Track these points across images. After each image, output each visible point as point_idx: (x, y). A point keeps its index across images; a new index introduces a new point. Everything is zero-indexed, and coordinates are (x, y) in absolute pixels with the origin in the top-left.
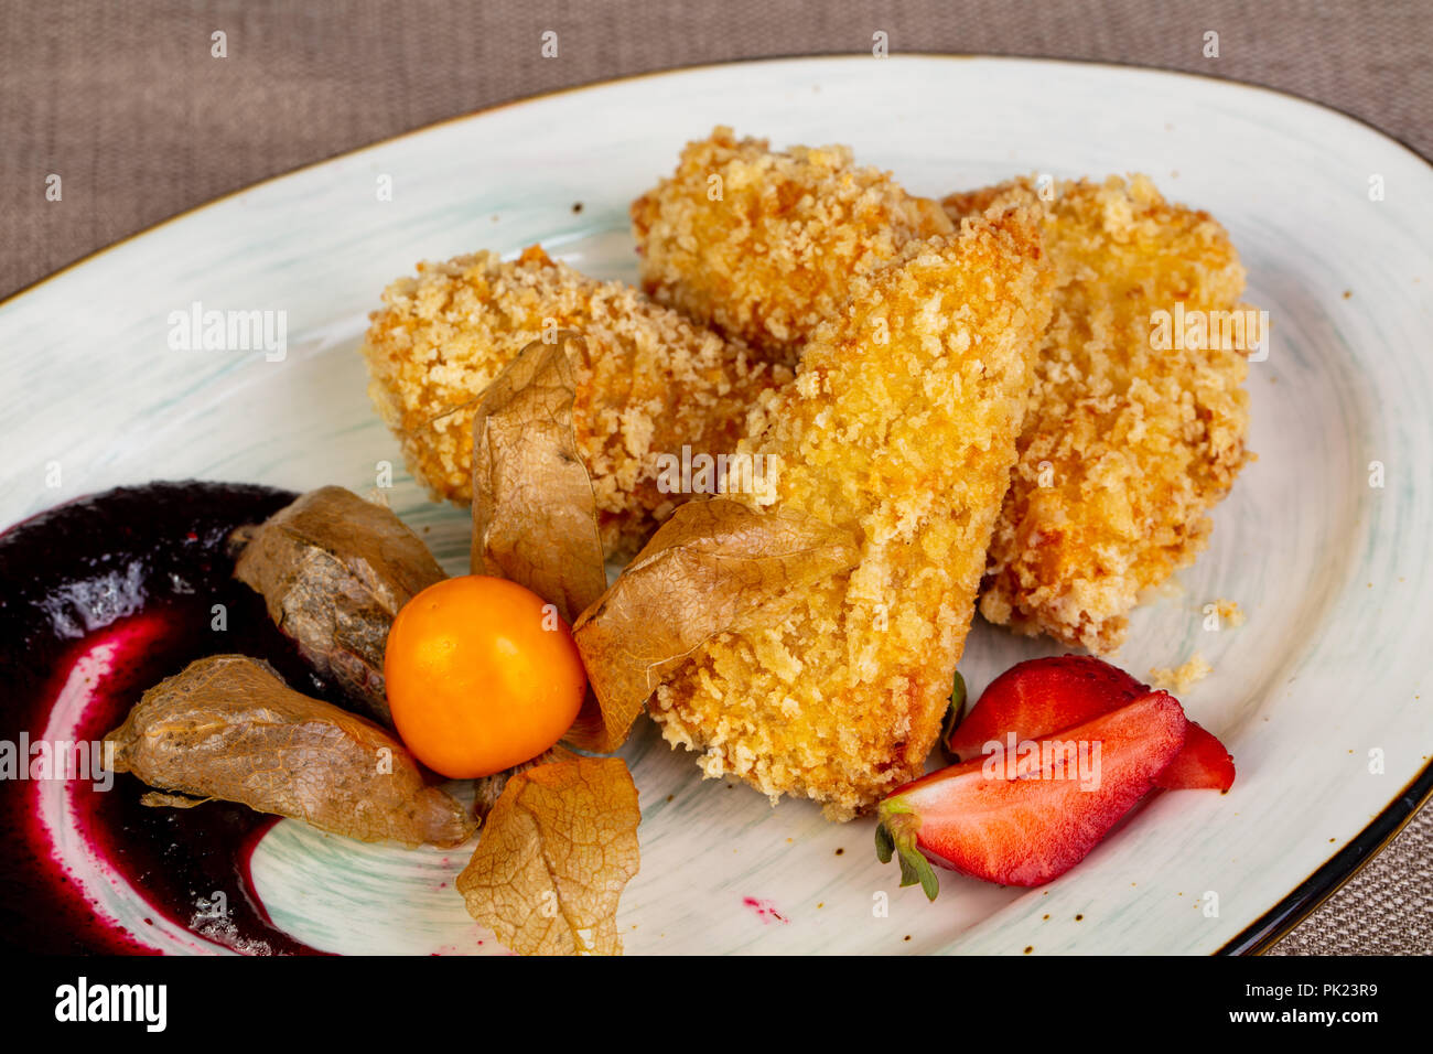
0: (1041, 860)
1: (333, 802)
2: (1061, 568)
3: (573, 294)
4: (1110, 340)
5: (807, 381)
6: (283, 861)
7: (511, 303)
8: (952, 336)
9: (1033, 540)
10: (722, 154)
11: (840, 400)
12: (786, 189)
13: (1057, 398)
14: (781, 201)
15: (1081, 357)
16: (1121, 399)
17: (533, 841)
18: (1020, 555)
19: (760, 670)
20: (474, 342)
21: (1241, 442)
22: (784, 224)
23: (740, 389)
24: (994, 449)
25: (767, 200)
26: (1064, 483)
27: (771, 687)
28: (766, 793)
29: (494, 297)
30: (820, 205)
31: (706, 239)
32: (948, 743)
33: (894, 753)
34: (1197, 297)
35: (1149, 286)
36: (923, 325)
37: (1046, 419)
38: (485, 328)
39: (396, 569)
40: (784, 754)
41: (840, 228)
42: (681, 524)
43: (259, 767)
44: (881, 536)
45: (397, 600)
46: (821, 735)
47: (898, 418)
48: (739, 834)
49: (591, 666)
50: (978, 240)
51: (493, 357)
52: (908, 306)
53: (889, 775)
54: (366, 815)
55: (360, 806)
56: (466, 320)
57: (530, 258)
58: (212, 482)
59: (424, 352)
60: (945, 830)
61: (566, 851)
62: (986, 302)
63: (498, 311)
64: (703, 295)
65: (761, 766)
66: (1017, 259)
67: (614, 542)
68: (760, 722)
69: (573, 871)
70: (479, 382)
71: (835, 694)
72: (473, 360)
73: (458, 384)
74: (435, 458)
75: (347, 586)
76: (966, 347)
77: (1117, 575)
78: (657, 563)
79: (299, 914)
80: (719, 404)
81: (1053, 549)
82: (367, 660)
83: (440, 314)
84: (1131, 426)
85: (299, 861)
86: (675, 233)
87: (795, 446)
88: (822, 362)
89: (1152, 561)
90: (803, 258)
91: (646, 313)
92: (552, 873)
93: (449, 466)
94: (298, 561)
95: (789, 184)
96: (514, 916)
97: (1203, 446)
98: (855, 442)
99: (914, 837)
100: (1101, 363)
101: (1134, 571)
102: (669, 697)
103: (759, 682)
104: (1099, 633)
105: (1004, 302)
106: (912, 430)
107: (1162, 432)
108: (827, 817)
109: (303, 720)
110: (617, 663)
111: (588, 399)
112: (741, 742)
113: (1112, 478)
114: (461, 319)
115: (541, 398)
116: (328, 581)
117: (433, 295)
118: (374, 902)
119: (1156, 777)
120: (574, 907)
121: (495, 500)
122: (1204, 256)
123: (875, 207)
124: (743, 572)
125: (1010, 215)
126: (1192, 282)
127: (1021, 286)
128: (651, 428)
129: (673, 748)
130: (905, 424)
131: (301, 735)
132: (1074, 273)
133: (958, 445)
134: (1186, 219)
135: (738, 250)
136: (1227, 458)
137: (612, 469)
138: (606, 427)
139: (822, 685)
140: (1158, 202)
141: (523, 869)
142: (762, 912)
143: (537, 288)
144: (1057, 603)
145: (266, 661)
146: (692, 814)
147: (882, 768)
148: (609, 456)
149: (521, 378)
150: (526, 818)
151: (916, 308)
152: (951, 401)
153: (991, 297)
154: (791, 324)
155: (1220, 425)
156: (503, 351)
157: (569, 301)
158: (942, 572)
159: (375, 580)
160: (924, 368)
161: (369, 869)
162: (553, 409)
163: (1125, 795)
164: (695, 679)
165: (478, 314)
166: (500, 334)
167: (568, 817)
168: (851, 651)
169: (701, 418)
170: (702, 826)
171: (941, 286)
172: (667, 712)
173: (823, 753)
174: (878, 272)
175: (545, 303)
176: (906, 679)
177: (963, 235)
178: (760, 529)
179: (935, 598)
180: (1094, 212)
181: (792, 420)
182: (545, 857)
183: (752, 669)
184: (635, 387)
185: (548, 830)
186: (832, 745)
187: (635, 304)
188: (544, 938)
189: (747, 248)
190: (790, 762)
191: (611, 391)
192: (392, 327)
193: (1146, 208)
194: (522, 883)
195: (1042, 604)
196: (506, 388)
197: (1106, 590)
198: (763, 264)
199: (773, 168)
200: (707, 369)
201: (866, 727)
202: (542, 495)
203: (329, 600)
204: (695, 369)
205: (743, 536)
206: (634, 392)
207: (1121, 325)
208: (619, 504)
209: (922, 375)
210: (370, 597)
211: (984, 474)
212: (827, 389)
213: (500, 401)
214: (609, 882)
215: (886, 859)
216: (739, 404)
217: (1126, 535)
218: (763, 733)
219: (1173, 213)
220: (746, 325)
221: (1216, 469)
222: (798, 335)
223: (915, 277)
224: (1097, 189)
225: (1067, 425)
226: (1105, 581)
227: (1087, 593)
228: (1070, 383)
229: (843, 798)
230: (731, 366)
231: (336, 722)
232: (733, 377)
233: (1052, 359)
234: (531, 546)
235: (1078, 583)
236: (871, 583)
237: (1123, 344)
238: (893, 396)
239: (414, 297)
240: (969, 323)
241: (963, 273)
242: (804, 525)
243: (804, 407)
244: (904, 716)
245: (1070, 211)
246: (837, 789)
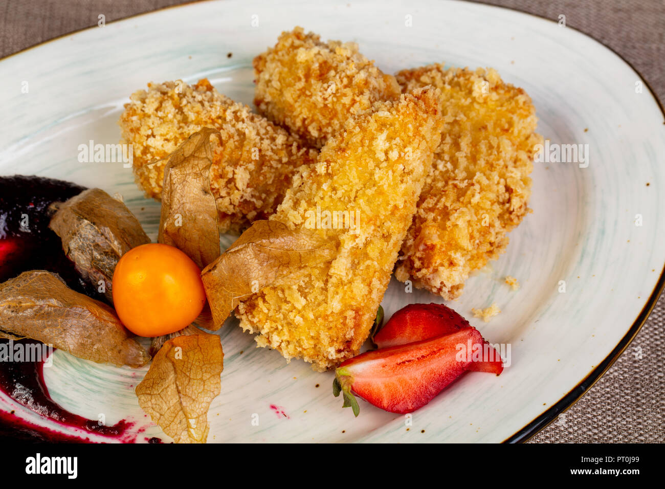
0: (408, 402)
1: (82, 345)
2: (433, 261)
3: (218, 108)
4: (468, 152)
5: (321, 167)
6: (59, 368)
7: (189, 110)
8: (390, 152)
9: (421, 247)
10: (297, 42)
11: (335, 178)
12: (323, 65)
13: (441, 178)
14: (320, 71)
15: (454, 159)
16: (470, 181)
17: (172, 376)
18: (415, 253)
19: (287, 302)
20: (169, 128)
21: (525, 204)
22: (320, 84)
23: (293, 160)
24: (405, 207)
25: (314, 70)
26: (439, 221)
27: (290, 310)
28: (285, 357)
29: (181, 105)
30: (338, 77)
31: (285, 84)
32: (373, 339)
33: (345, 345)
34: (512, 132)
35: (490, 126)
36: (377, 145)
37: (434, 188)
38: (175, 121)
39: (123, 233)
40: (295, 341)
41: (345, 90)
42: (255, 231)
43: (49, 326)
44: (348, 245)
45: (122, 249)
46: (312, 334)
47: (361, 189)
48: (271, 373)
49: (208, 292)
50: (408, 105)
51: (178, 136)
52: (371, 136)
53: (342, 354)
54: (98, 350)
55: (95, 347)
56: (167, 116)
57: (201, 85)
58: (44, 178)
59: (145, 131)
60: (365, 385)
61: (187, 382)
62: (408, 136)
63: (182, 113)
64: (281, 110)
65: (283, 345)
66: (425, 116)
67: (227, 226)
68: (285, 325)
69: (189, 392)
70: (170, 148)
71: (320, 316)
72: (168, 137)
73: (160, 148)
74: (147, 179)
75: (100, 240)
76: (396, 158)
77: (459, 266)
78: (241, 250)
79: (63, 394)
80: (282, 167)
81: (431, 252)
82: (106, 276)
83: (155, 112)
84: (473, 196)
85: (66, 368)
86: (271, 79)
87: (312, 196)
88: (328, 158)
89: (478, 258)
90: (327, 102)
91: (252, 119)
92: (179, 392)
93: (154, 184)
94: (78, 226)
95: (325, 62)
96: (160, 410)
97: (507, 205)
98: (340, 198)
99: (350, 387)
100: (463, 163)
101: (468, 263)
102: (244, 308)
103: (285, 307)
104: (449, 291)
105: (417, 137)
106: (367, 195)
107: (487, 199)
108: (313, 369)
109: (71, 305)
110: (220, 293)
111: (220, 160)
112: (275, 333)
113: (461, 221)
114: (165, 115)
115: (196, 162)
116: (91, 237)
117: (153, 102)
118: (99, 392)
119: (466, 367)
120: (188, 408)
121: (171, 208)
122: (518, 112)
123: (363, 81)
124: (282, 257)
125: (425, 92)
126: (511, 124)
127: (425, 130)
128: (248, 176)
129: (244, 331)
130: (364, 192)
131: (70, 313)
132: (456, 116)
133: (388, 204)
134: (512, 92)
135: (298, 92)
136: (517, 211)
137: (229, 194)
138: (227, 174)
139: (314, 311)
140: (500, 83)
141: (166, 388)
142: (278, 412)
143: (201, 103)
144: (431, 277)
145: (58, 274)
146: (251, 361)
147: (339, 351)
148: (228, 188)
149: (189, 150)
150: (170, 364)
151: (375, 137)
152: (387, 183)
153: (411, 134)
154: (320, 130)
155: (516, 196)
156: (183, 133)
157: (216, 112)
158: (375, 263)
159: (113, 238)
160: (376, 166)
161: (97, 375)
162: (201, 168)
163: (450, 374)
164: (256, 302)
165: (173, 114)
166: (182, 125)
167: (189, 366)
168: (329, 297)
169: (272, 173)
170: (255, 367)
171: (388, 126)
172: (243, 314)
173: (312, 342)
174: (359, 116)
175: (205, 112)
176: (354, 312)
177: (401, 103)
178: (291, 237)
179: (371, 274)
180: (469, 86)
181: (313, 183)
182: (176, 384)
183: (283, 300)
184: (243, 156)
185: (179, 371)
186: (317, 339)
187: (247, 115)
188: (173, 421)
189: (302, 92)
190: (297, 344)
191: (231, 157)
192: (132, 116)
193: (493, 86)
194: (165, 395)
195: (423, 276)
196: (181, 154)
197: (453, 273)
198: (309, 102)
199: (319, 53)
200: (278, 149)
201: (333, 333)
202: (192, 207)
203: (91, 246)
204: (272, 149)
205: (283, 240)
206: (242, 159)
207: (475, 144)
208: (231, 210)
209: (375, 169)
210: (110, 246)
211: (400, 218)
212: (330, 171)
213: (178, 161)
214: (205, 398)
215: (337, 395)
216: (291, 167)
217: (465, 248)
218: (286, 330)
219: (506, 89)
220: (299, 128)
221: (512, 216)
222: (323, 135)
223: (376, 121)
224: (472, 74)
225: (443, 193)
226: (453, 269)
227: (445, 273)
228: (447, 171)
229: (320, 363)
230: (290, 148)
231: (87, 307)
232: (290, 154)
233: (440, 159)
234: (186, 230)
235: (441, 269)
236: (341, 267)
237: (475, 153)
238: (360, 179)
239: (143, 101)
240: (399, 146)
241: (399, 121)
242: (312, 238)
243: (318, 178)
244: (351, 329)
245: (458, 84)
246: (318, 358)
